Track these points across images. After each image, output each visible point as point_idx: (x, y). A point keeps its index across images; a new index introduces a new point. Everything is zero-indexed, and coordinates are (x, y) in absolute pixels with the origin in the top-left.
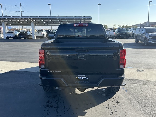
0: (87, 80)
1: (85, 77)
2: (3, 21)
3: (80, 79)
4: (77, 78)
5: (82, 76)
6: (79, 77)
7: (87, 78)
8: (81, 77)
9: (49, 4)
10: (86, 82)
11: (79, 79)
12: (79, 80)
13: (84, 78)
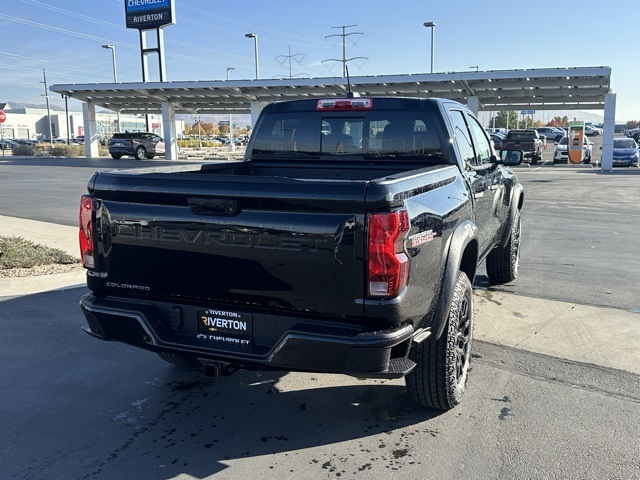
0: (240, 335)
1: (234, 319)
2: (254, 98)
3: (215, 327)
4: (207, 321)
5: (223, 313)
6: (214, 316)
7: (242, 326)
8: (218, 316)
9: (427, 25)
10: (237, 341)
11: (211, 326)
12: (213, 329)
13: (231, 321)
